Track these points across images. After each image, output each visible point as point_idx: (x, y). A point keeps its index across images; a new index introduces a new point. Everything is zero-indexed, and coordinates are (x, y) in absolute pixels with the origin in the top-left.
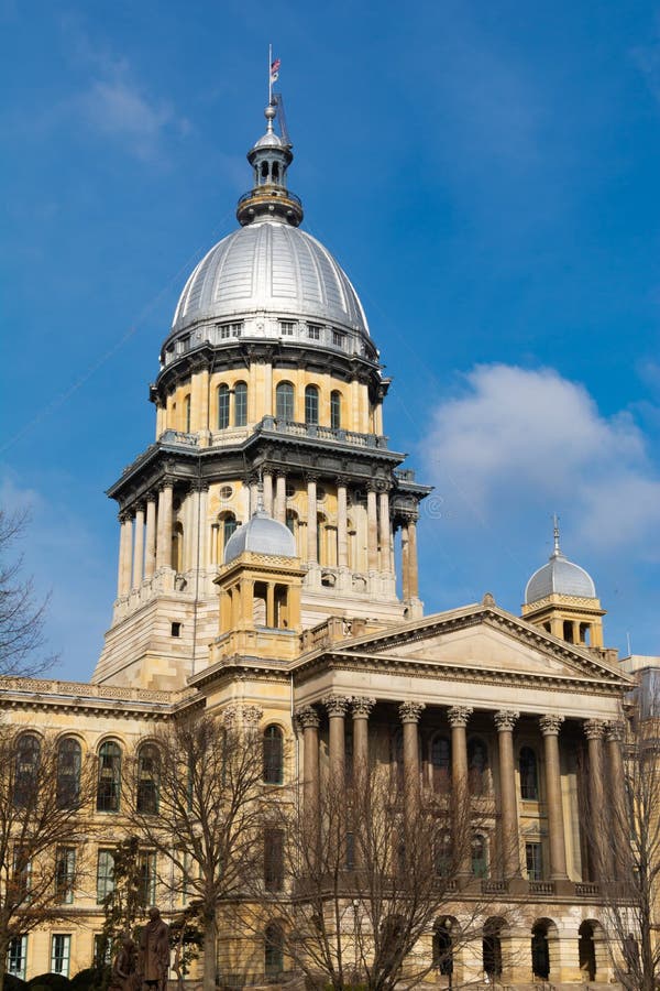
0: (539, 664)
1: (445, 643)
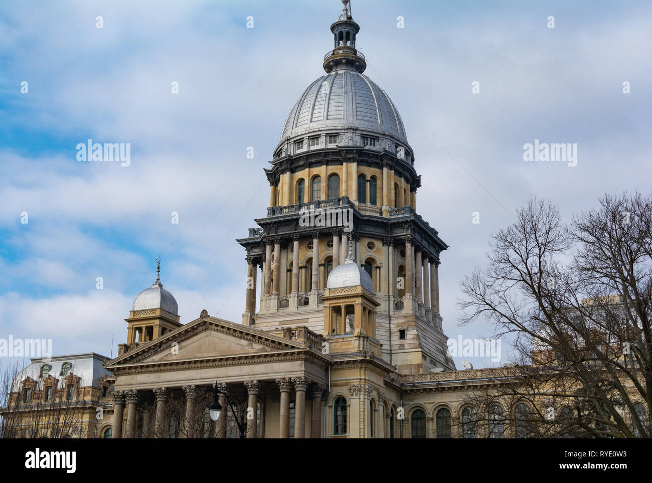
0: (247, 348)
1: (185, 346)
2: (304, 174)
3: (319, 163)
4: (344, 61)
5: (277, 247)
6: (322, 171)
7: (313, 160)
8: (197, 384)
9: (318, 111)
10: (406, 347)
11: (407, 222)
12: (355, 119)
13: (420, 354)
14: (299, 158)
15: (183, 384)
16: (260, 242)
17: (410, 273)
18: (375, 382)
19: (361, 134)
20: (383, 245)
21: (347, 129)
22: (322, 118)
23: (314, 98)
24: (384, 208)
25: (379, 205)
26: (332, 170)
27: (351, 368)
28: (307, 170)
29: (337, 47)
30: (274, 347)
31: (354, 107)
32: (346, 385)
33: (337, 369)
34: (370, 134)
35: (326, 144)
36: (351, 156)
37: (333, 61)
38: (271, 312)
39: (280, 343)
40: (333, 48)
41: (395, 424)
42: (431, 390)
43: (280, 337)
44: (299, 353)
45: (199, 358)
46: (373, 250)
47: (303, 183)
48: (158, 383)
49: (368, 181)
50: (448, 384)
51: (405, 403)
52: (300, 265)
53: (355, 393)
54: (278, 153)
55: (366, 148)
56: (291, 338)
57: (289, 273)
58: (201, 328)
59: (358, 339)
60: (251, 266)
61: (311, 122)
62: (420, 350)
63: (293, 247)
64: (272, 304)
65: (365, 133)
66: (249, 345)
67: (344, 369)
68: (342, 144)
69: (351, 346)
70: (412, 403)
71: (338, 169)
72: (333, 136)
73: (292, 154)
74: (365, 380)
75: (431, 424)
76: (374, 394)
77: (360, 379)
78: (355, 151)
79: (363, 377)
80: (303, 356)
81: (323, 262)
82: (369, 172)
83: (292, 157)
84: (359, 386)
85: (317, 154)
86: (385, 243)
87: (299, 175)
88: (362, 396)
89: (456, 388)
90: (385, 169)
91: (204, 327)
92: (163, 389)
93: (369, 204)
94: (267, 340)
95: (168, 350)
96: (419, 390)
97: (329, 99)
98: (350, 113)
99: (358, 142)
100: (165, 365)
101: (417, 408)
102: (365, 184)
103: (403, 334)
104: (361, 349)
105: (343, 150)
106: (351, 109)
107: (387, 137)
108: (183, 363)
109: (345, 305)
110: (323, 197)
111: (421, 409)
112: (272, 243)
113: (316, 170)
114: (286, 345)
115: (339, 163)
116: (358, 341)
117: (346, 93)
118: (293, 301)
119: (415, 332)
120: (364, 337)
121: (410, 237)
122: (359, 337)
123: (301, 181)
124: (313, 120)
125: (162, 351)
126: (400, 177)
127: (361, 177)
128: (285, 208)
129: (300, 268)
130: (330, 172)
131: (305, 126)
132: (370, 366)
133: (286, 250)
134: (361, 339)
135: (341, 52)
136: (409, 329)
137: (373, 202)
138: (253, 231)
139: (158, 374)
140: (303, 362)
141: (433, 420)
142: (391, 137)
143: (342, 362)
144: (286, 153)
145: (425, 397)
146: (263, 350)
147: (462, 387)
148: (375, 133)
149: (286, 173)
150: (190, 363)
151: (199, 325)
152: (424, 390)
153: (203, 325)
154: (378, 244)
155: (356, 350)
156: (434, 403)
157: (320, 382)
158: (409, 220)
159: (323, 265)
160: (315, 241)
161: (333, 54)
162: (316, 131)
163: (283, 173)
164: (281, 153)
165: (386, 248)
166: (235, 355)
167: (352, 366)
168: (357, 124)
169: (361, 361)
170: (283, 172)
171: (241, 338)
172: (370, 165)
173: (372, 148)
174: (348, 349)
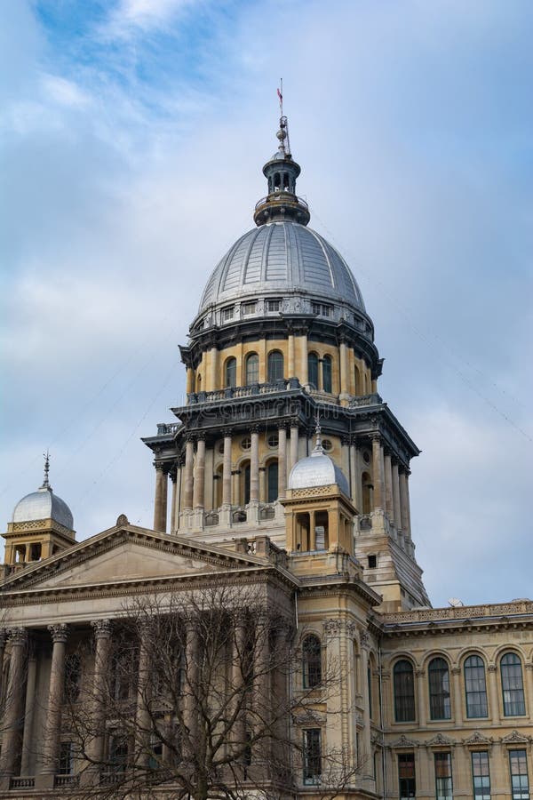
2: (235, 351)
3: (256, 337)
4: (282, 210)
5: (201, 445)
6: (261, 346)
7: (248, 333)
8: (111, 617)
9: (253, 270)
10: (378, 578)
11: (375, 413)
12: (303, 280)
13: (398, 587)
14: (230, 329)
15: (92, 618)
16: (173, 442)
17: (379, 481)
18: (358, 616)
19: (312, 300)
20: (343, 445)
21: (293, 293)
22: (258, 279)
23: (246, 254)
24: (342, 397)
25: (335, 392)
26: (273, 345)
27: (326, 596)
28: (239, 345)
29: (272, 193)
30: (222, 565)
31: (301, 265)
32: (319, 619)
33: (306, 598)
34: (322, 300)
35: (265, 312)
36: (298, 327)
37: (268, 210)
38: (194, 530)
39: (232, 559)
40: (267, 195)
41: (372, 679)
42: (421, 632)
43: (232, 551)
44: (260, 572)
45: (116, 581)
46: (330, 451)
47: (233, 363)
48: (54, 617)
49: (320, 361)
50: (445, 624)
51: (384, 651)
52: (233, 470)
53: (332, 631)
54: (197, 326)
55: (319, 317)
56: (247, 552)
57: (216, 480)
58: (117, 541)
59: (335, 556)
60: (160, 473)
61: (244, 283)
62: (398, 582)
63: (223, 445)
64: (195, 520)
65: (316, 298)
66: (186, 563)
67: (315, 597)
68: (286, 312)
69: (327, 567)
70: (394, 651)
71: (281, 344)
72: (273, 301)
73: (218, 325)
74: (347, 612)
75: (421, 679)
76: (356, 633)
77: (340, 611)
78: (304, 321)
79: (343, 608)
80: (265, 577)
81: (263, 466)
82: (322, 349)
83: (218, 329)
84: (339, 621)
85: (253, 324)
86: (344, 441)
87: (228, 352)
88: (342, 635)
89: (456, 630)
90: (343, 347)
91: (122, 539)
92: (63, 625)
93: (322, 391)
94: (213, 555)
95: (70, 571)
96: (404, 633)
97: (267, 255)
98: (296, 272)
99: (307, 309)
100: (66, 591)
101: (402, 659)
102: (316, 364)
103: (372, 561)
104: (340, 570)
105: (288, 319)
106: (297, 268)
107: (344, 305)
108: (92, 589)
109: (316, 511)
110: (262, 380)
111: (406, 659)
112: (194, 441)
113: (251, 346)
114: (242, 562)
115: (283, 336)
116: (335, 560)
117: (289, 247)
118: (224, 516)
119: (389, 558)
120: (344, 554)
121: (379, 434)
122: (337, 553)
123: (231, 360)
124: (247, 281)
125: (60, 573)
126: (360, 358)
127: (312, 355)
128: (212, 393)
129: (233, 473)
130: (270, 348)
131: (236, 289)
132: (353, 593)
133: (212, 451)
134: (340, 556)
135: (278, 199)
136: (381, 554)
137: (328, 388)
138: (164, 428)
139: (55, 605)
140: (265, 585)
141: (423, 673)
142: (349, 305)
143: (315, 588)
144: (210, 324)
145: (413, 644)
146: (206, 569)
147: (465, 629)
148: (330, 299)
149: (210, 350)
150: (102, 588)
151: (114, 536)
152: (412, 633)
153: (120, 537)
154: (336, 443)
155: (333, 571)
156: (424, 650)
157: (285, 614)
158: (377, 410)
159: (264, 469)
160: (254, 437)
161: (268, 201)
162: (252, 295)
163: (206, 351)
164: (203, 325)
165: (346, 448)
166: (168, 576)
167: (329, 592)
168: (305, 287)
169: (343, 586)
170: (206, 348)
171: (174, 553)
172: (322, 340)
173: (325, 318)
174: (320, 570)
